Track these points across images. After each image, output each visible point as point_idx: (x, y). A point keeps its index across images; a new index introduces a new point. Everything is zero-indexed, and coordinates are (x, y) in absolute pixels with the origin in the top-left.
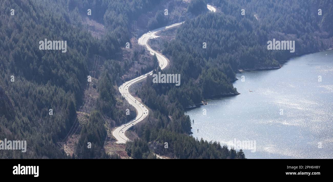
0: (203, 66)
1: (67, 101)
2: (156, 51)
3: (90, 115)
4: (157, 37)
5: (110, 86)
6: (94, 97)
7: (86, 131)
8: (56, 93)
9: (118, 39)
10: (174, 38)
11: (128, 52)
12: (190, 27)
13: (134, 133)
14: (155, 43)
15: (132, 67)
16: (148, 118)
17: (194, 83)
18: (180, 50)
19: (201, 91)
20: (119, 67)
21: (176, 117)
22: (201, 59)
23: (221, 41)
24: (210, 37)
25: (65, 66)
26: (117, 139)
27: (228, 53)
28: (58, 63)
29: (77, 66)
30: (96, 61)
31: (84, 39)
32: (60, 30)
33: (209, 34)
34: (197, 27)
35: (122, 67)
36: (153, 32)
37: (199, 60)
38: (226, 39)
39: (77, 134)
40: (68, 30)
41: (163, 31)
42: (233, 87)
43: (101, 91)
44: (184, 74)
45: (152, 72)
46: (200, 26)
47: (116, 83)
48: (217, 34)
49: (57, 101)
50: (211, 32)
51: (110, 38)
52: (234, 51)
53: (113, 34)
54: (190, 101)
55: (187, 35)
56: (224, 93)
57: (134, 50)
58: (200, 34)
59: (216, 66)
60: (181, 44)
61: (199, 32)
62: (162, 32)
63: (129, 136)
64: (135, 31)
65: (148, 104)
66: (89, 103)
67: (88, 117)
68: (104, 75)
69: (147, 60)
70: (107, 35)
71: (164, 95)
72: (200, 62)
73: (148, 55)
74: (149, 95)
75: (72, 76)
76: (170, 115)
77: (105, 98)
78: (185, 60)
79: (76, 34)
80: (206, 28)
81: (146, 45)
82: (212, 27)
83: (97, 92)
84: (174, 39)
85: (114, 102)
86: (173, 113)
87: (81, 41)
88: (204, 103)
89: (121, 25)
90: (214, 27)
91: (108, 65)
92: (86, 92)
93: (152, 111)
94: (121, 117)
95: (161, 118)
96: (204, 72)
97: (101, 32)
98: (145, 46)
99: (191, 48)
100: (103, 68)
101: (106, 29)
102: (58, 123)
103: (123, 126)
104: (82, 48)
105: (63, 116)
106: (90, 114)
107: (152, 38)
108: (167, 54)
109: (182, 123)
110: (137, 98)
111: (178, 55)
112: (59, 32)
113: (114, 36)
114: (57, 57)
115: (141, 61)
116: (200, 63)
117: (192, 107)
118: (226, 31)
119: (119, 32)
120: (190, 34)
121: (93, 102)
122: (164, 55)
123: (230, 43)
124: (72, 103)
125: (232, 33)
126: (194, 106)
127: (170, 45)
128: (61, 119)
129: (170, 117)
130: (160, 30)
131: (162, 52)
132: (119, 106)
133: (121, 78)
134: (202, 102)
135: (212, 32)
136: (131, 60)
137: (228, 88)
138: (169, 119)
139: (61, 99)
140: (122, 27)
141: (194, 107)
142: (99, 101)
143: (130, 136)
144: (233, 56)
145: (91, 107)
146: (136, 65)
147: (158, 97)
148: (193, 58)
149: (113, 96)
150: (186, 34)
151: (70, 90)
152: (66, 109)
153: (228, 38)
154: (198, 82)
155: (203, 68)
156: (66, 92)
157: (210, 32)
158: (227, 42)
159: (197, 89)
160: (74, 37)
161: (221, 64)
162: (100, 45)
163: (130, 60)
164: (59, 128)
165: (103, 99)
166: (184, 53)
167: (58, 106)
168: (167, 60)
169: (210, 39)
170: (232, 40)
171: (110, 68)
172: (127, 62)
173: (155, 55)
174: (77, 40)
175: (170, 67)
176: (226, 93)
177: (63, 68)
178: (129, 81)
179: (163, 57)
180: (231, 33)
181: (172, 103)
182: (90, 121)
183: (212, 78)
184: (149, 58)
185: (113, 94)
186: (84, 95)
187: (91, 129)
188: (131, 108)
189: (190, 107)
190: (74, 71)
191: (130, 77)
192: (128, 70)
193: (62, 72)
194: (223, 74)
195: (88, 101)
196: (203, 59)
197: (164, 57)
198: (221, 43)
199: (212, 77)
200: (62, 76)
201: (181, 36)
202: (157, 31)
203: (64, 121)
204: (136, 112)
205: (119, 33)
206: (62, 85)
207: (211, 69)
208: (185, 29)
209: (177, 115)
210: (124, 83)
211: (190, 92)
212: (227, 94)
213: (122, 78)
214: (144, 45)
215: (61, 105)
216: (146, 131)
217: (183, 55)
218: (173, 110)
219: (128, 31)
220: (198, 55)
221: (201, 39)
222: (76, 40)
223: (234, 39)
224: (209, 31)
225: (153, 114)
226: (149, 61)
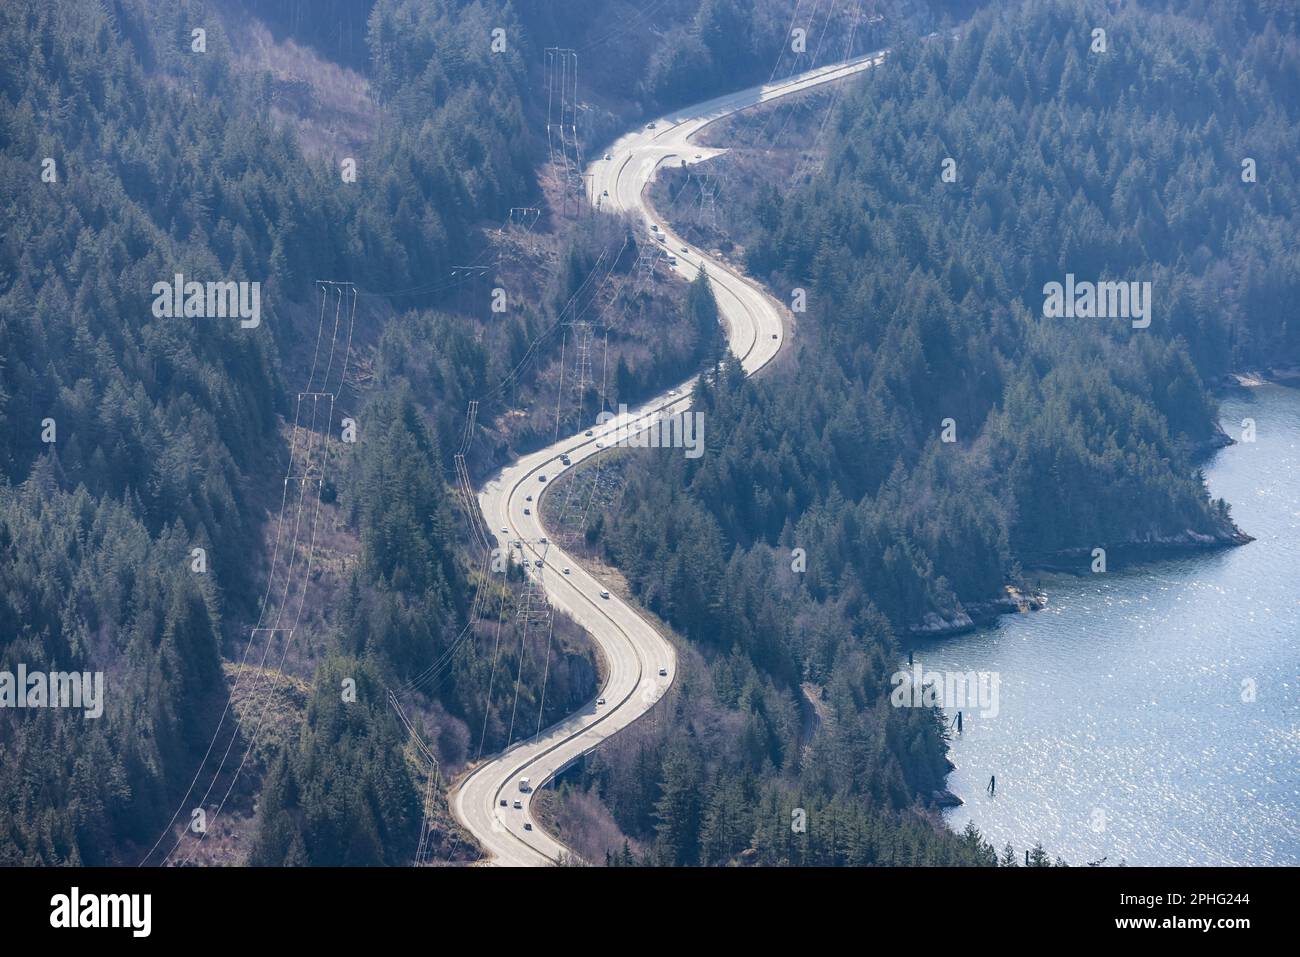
0: (1007, 353)
1: (162, 595)
2: (702, 248)
3: (314, 687)
4: (708, 154)
5: (432, 495)
6: (332, 564)
7: (291, 796)
8: (90, 541)
9: (463, 170)
10: (817, 160)
11: (525, 258)
12: (921, 96)
13: (589, 804)
14: (699, 200)
15: (557, 358)
16: (678, 703)
17: (955, 468)
18: (863, 245)
19: (1003, 517)
20: (478, 360)
21: (855, 695)
22: (996, 311)
23: (1118, 185)
24: (1049, 159)
25: (143, 361)
26: (487, 843)
27: (1165, 264)
28: (96, 339)
29: (220, 362)
30: (328, 321)
31: (251, 179)
32: (98, 118)
33: (1041, 138)
34: (965, 93)
35: (497, 358)
36: (680, 121)
37: (987, 316)
38: (1154, 173)
39: (228, 813)
40: (152, 113)
41: (743, 113)
42: (1205, 496)
43: (374, 527)
44: (889, 410)
45: (687, 388)
46: (983, 90)
47: (461, 469)
48: (1095, 141)
49: (96, 596)
50: (1055, 124)
51: (416, 167)
52: (1205, 250)
53: (435, 138)
54: (933, 585)
55: (899, 148)
56: (1148, 535)
57: (572, 246)
58: (984, 142)
59: (1093, 357)
60: (865, 206)
61: (980, 129)
62: (740, 121)
63: (558, 825)
64: (569, 118)
65: (672, 609)
66: (300, 602)
67: (299, 702)
68: (389, 420)
69: (649, 309)
70: (396, 146)
71: (768, 548)
72: (993, 330)
73: (659, 278)
74: (679, 549)
75: (188, 423)
76: (813, 679)
77: (399, 572)
78: (897, 312)
79: (204, 142)
80: (1027, 101)
81: (643, 210)
82: (1061, 93)
83: (347, 529)
84: (820, 167)
85: (460, 595)
86: (830, 667)
87: (232, 188)
88: (1021, 598)
89: (482, 83)
90: (1077, 96)
91: (408, 345)
92: (278, 530)
93: (698, 657)
94: (504, 698)
95: (758, 704)
96: (1023, 397)
97: (352, 119)
98: (637, 212)
99: (933, 238)
100: (376, 366)
101: (381, 102)
102: (111, 743)
103: (518, 755)
104: (239, 235)
105: (140, 689)
106: (309, 677)
107: (679, 165)
108: (780, 271)
109: (891, 740)
110: (598, 568)
111: (850, 279)
112: (94, 131)
113: (441, 156)
114: (92, 301)
115: (610, 315)
116: (988, 330)
117: (946, 625)
118: (1155, 119)
119: (468, 128)
120: (920, 137)
121: (327, 599)
122: (756, 279)
123: (1177, 200)
124: (196, 608)
125: (1194, 134)
126: (962, 621)
127: (798, 214)
128: (127, 712)
129: (811, 694)
130: (724, 110)
131: (745, 257)
132: (488, 624)
133: (487, 430)
134: (1009, 595)
135: (1063, 128)
136: (551, 312)
137: (1174, 497)
138: (805, 711)
139: (127, 580)
140: (489, 91)
141: (961, 627)
142: (363, 592)
143: (566, 821)
144: (1198, 285)
145: (308, 633)
146: (584, 348)
147: (734, 561)
148: (947, 304)
149: (452, 555)
150: (894, 137)
151: (179, 520)
152: (156, 642)
153: (1165, 170)
154: (982, 463)
155: (1011, 365)
156: (155, 536)
157: (1049, 126)
158: (1161, 193)
159: (977, 510)
160: (188, 167)
161: (1127, 343)
162: (351, 217)
163: (543, 311)
164: (117, 772)
165: (388, 577)
166: (888, 271)
167: (105, 630)
168: (779, 310)
169: (1051, 172)
170: (1191, 177)
171: (423, 367)
172: (523, 324)
173: (703, 278)
174: (209, 185)
175: (800, 358)
176: (1162, 536)
177: (133, 375)
178: (540, 453)
179: (749, 290)
180: (1190, 136)
181: (821, 600)
182: (312, 723)
183: (1074, 436)
184: (665, 300)
185: (448, 546)
186: (264, 551)
187: (328, 785)
188: (567, 638)
189: (935, 627)
190: (198, 392)
191: (549, 424)
192: (536, 377)
193: (122, 400)
194: (1142, 410)
195: (293, 589)
196: (1007, 306)
197: (756, 288)
198: (1119, 199)
199: (1070, 430)
200: (123, 425)
201: (867, 153)
202: (705, 115)
203: (150, 728)
204: (594, 663)
205: (471, 135)
206: (127, 489)
207: (1061, 373)
208: (889, 105)
209: (858, 682)
210: (510, 462)
211: (935, 529)
212: (1168, 539)
213: (494, 427)
214: (628, 214)
215: (125, 618)
216: (678, 794)
217: (882, 284)
218: (830, 650)
219: (523, 119)
220: (978, 278)
221: (992, 174)
222: (200, 187)
223: (1204, 173)
224: (1046, 121)
225: (706, 680)
226: (664, 320)
